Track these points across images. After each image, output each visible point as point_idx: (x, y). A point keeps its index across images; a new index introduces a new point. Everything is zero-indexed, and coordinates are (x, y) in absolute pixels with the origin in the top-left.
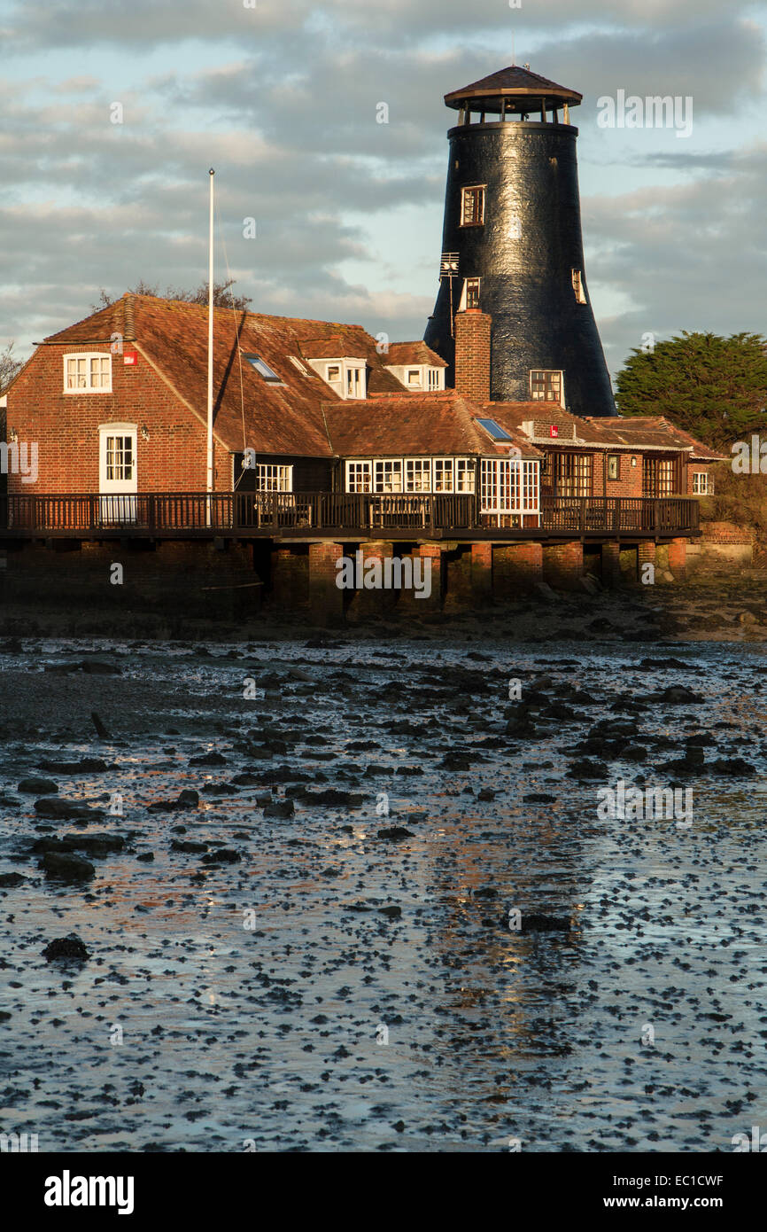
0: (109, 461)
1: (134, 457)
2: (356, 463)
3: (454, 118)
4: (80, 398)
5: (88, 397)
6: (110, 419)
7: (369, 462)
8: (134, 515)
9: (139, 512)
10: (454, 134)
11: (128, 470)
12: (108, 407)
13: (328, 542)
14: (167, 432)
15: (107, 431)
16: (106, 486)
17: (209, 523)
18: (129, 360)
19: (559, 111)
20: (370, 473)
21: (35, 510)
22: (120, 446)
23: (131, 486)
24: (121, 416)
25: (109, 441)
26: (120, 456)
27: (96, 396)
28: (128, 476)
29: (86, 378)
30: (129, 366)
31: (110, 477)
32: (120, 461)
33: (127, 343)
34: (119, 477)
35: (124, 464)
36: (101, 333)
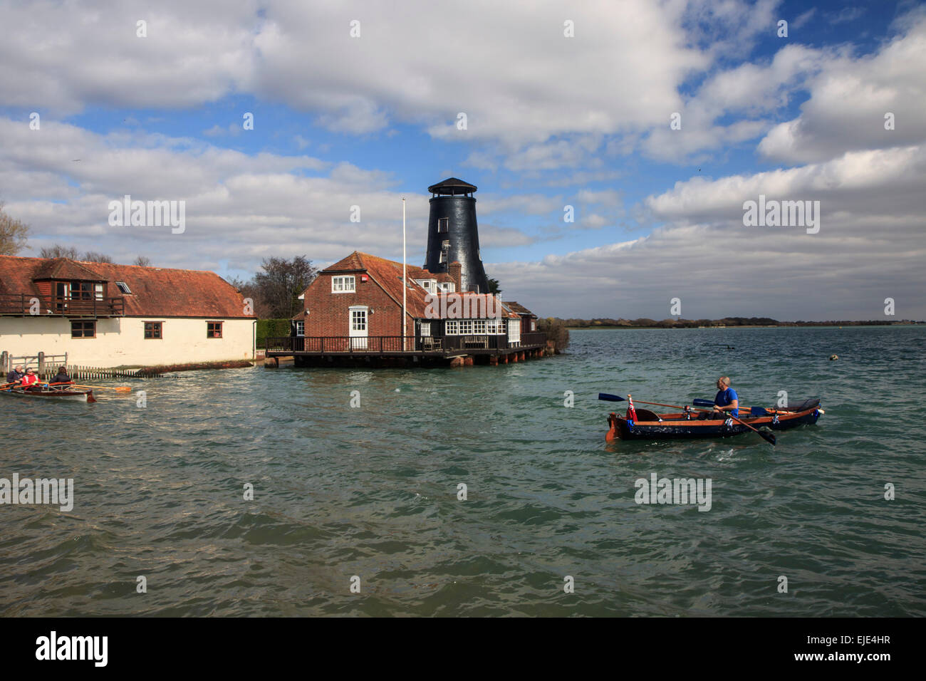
0: (354, 320)
1: (366, 320)
3: (431, 196)
4: (340, 294)
5: (344, 294)
6: (355, 304)
7: (457, 321)
8: (366, 345)
9: (369, 344)
10: (431, 201)
11: (364, 326)
12: (353, 299)
13: (458, 357)
14: (382, 309)
15: (353, 309)
16: (352, 333)
18: (364, 279)
19: (473, 193)
20: (457, 326)
21: (318, 343)
22: (359, 315)
23: (365, 333)
24: (359, 303)
25: (354, 313)
26: (359, 320)
27: (348, 294)
28: (364, 328)
29: (343, 286)
30: (365, 282)
31: (354, 328)
32: (359, 322)
33: (363, 272)
34: (359, 329)
35: (361, 324)
36: (350, 267)
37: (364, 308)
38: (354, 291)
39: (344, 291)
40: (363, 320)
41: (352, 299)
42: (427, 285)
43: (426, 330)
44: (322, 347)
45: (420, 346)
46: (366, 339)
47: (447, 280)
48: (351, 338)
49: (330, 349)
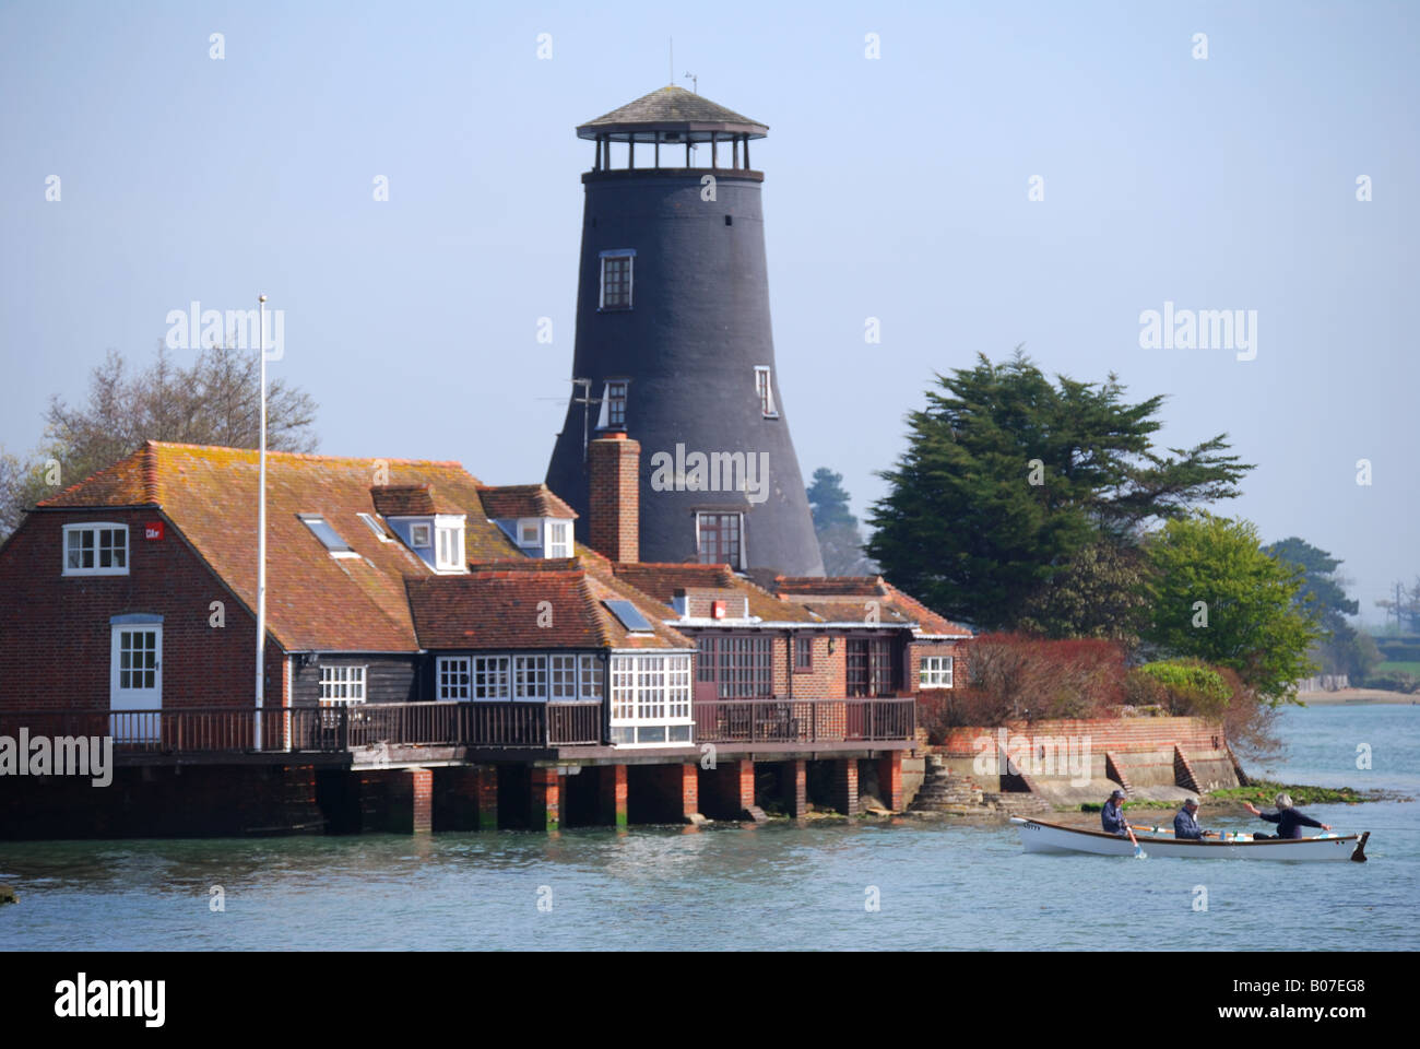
0: (125, 657)
1: (158, 658)
2: (450, 659)
4: (86, 580)
5: (95, 580)
6: (126, 609)
7: (467, 659)
8: (158, 733)
9: (166, 732)
10: (586, 178)
11: (150, 676)
12: (123, 595)
14: (203, 626)
15: (122, 626)
16: (120, 697)
17: (258, 745)
18: (152, 534)
20: (468, 673)
22: (138, 644)
23: (152, 697)
24: (140, 606)
25: (126, 637)
26: (138, 656)
27: (108, 578)
28: (150, 684)
29: (94, 556)
30: (153, 541)
31: (125, 684)
32: (138, 663)
33: (148, 512)
34: (138, 684)
35: (144, 669)
36: (116, 497)
37: (151, 623)
38: (125, 571)
39: (98, 570)
40: (151, 657)
41: (121, 595)
46: (157, 715)
48: (116, 712)
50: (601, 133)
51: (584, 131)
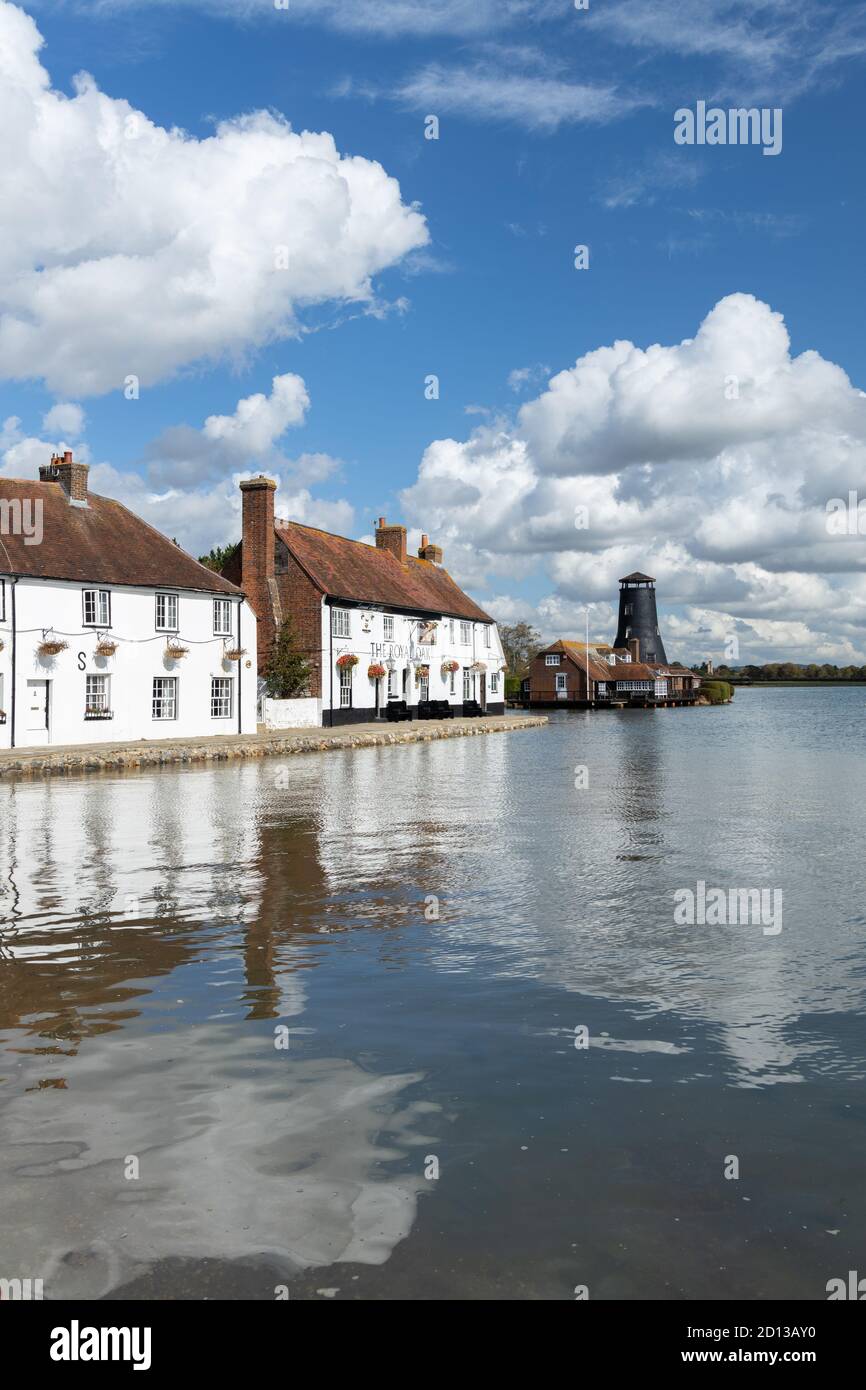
1: (566, 682)
2: (617, 682)
3: (621, 587)
4: (550, 667)
5: (553, 667)
6: (559, 672)
9: (567, 695)
10: (622, 590)
13: (622, 702)
14: (575, 675)
15: (558, 675)
16: (558, 689)
21: (538, 695)
22: (561, 679)
23: (565, 689)
24: (562, 671)
25: (559, 678)
26: (561, 681)
27: (555, 666)
28: (564, 686)
29: (552, 662)
30: (566, 658)
31: (559, 686)
32: (561, 683)
33: (564, 653)
34: (561, 686)
36: (556, 651)
37: (564, 675)
38: (559, 665)
39: (553, 665)
40: (564, 681)
41: (558, 669)
42: (608, 658)
43: (602, 688)
44: (540, 697)
45: (597, 696)
46: (566, 692)
47: (625, 653)
48: (557, 692)
49: (544, 699)
50: (624, 581)
51: (620, 581)
